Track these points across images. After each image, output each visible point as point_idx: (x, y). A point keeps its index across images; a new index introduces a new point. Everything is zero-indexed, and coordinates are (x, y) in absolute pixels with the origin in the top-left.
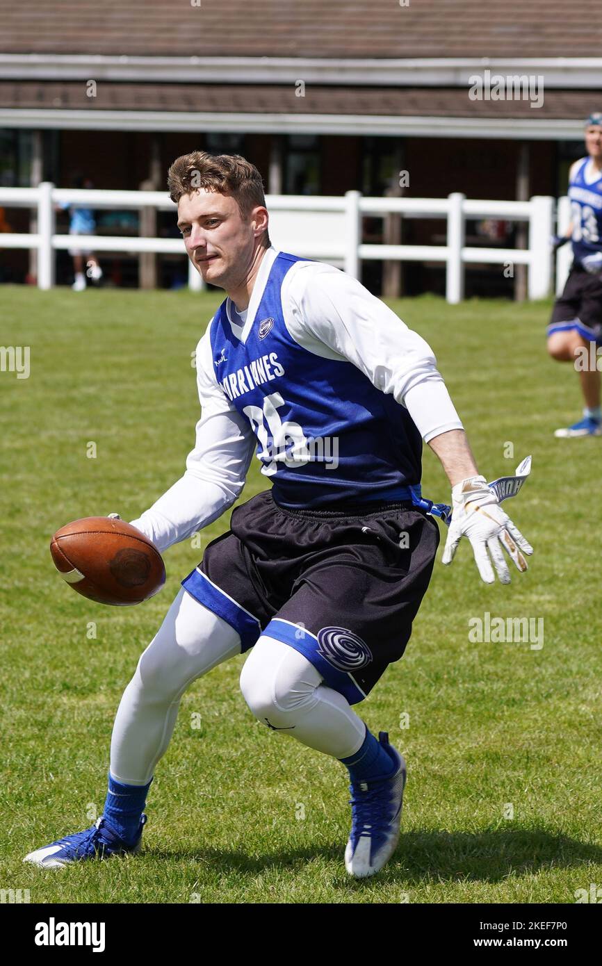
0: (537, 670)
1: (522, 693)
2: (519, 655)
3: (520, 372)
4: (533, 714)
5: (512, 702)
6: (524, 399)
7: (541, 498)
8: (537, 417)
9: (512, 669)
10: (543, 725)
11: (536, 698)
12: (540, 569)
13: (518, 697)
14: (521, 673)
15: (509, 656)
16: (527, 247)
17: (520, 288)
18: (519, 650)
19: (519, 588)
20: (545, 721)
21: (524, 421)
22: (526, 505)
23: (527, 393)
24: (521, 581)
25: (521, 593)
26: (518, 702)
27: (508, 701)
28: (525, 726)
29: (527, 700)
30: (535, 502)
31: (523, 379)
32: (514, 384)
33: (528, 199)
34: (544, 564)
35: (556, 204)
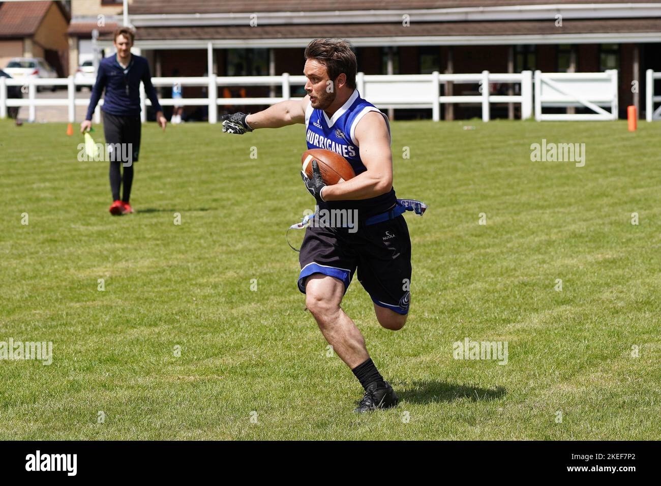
16: (520, 95)
17: (511, 114)
33: (521, 72)
35: (533, 74)
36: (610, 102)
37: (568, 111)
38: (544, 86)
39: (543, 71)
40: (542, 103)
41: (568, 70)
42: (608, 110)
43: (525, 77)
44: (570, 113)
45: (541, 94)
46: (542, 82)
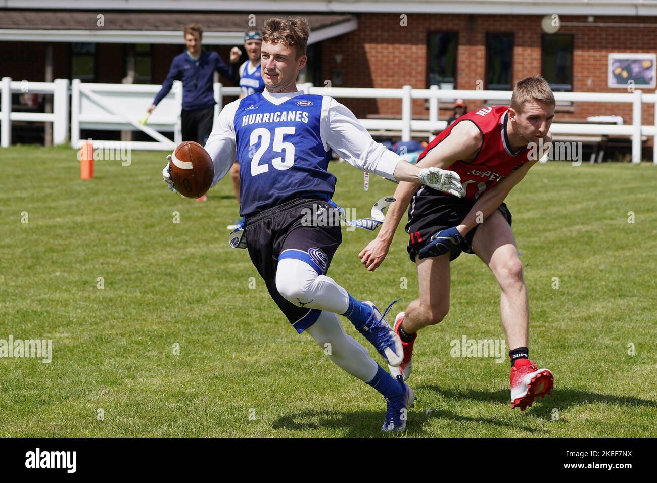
0: (59, 381)
1: (50, 396)
2: (48, 372)
3: (48, 191)
4: (57, 410)
5: (44, 402)
6: (50, 208)
7: (61, 271)
8: (58, 220)
9: (43, 381)
10: (63, 416)
11: (59, 399)
12: (61, 316)
13: (47, 398)
14: (49, 383)
15: (41, 372)
16: (52, 112)
17: (48, 138)
18: (47, 369)
19: (47, 329)
20: (65, 414)
21: (50, 222)
22: (52, 276)
23: (53, 204)
24: (49, 324)
25: (49, 333)
26: (47, 402)
27: (41, 401)
28: (52, 417)
29: (53, 401)
30: (58, 274)
31: (50, 195)
32: (44, 199)
33: (53, 81)
34: (64, 314)
35: (71, 84)
36: (173, 125)
37: (123, 136)
38: (84, 100)
39: (83, 81)
40: (81, 123)
41: (124, 80)
42: (170, 136)
43: (58, 88)
44: (126, 140)
45: (80, 111)
46: (82, 94)
